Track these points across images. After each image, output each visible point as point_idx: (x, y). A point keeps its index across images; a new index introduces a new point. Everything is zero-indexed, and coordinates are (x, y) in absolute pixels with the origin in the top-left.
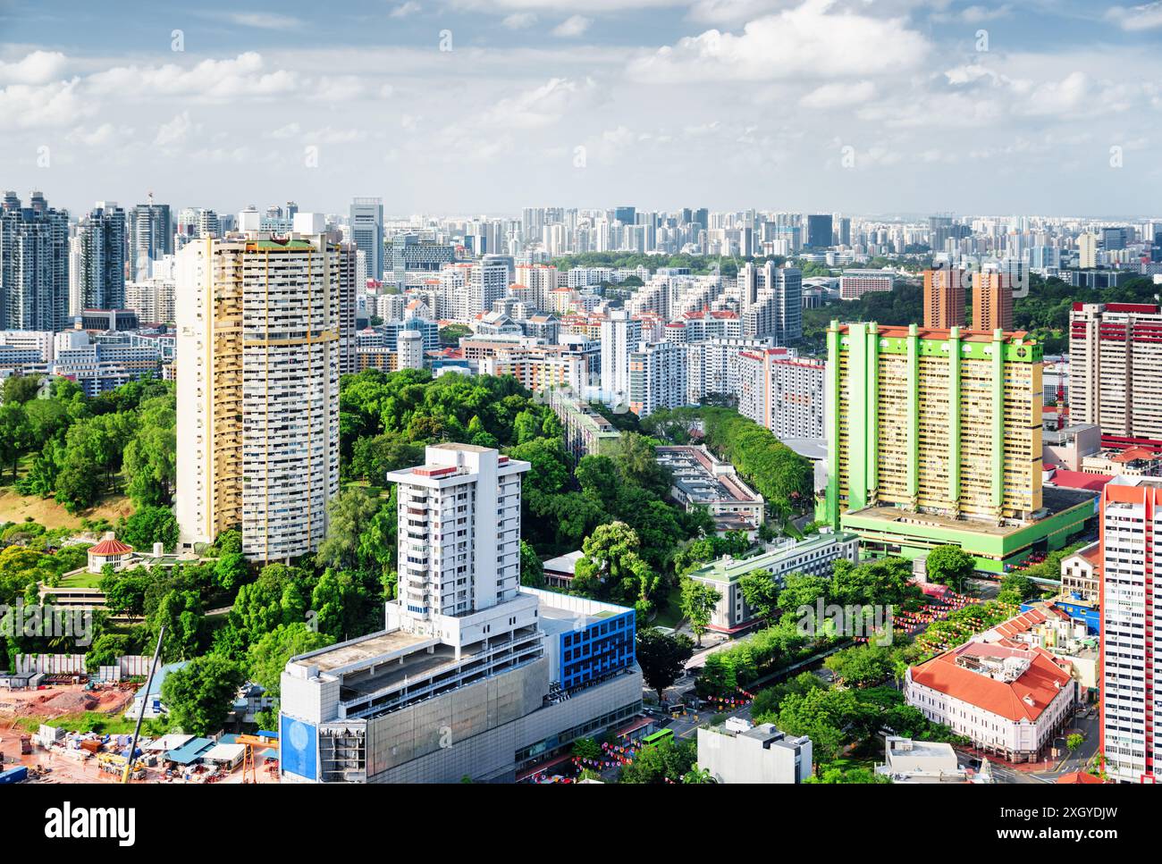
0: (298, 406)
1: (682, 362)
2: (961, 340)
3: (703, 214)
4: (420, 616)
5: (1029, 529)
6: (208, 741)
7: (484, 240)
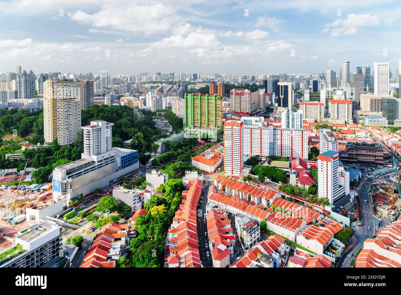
0: (70, 113)
1: (162, 101)
2: (208, 96)
3: (173, 74)
4: (88, 156)
5: (220, 130)
6: (42, 185)
7: (130, 79)
